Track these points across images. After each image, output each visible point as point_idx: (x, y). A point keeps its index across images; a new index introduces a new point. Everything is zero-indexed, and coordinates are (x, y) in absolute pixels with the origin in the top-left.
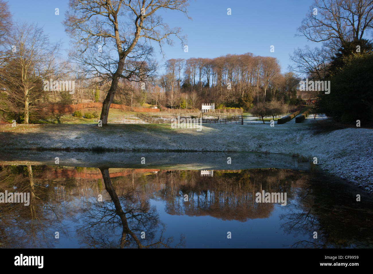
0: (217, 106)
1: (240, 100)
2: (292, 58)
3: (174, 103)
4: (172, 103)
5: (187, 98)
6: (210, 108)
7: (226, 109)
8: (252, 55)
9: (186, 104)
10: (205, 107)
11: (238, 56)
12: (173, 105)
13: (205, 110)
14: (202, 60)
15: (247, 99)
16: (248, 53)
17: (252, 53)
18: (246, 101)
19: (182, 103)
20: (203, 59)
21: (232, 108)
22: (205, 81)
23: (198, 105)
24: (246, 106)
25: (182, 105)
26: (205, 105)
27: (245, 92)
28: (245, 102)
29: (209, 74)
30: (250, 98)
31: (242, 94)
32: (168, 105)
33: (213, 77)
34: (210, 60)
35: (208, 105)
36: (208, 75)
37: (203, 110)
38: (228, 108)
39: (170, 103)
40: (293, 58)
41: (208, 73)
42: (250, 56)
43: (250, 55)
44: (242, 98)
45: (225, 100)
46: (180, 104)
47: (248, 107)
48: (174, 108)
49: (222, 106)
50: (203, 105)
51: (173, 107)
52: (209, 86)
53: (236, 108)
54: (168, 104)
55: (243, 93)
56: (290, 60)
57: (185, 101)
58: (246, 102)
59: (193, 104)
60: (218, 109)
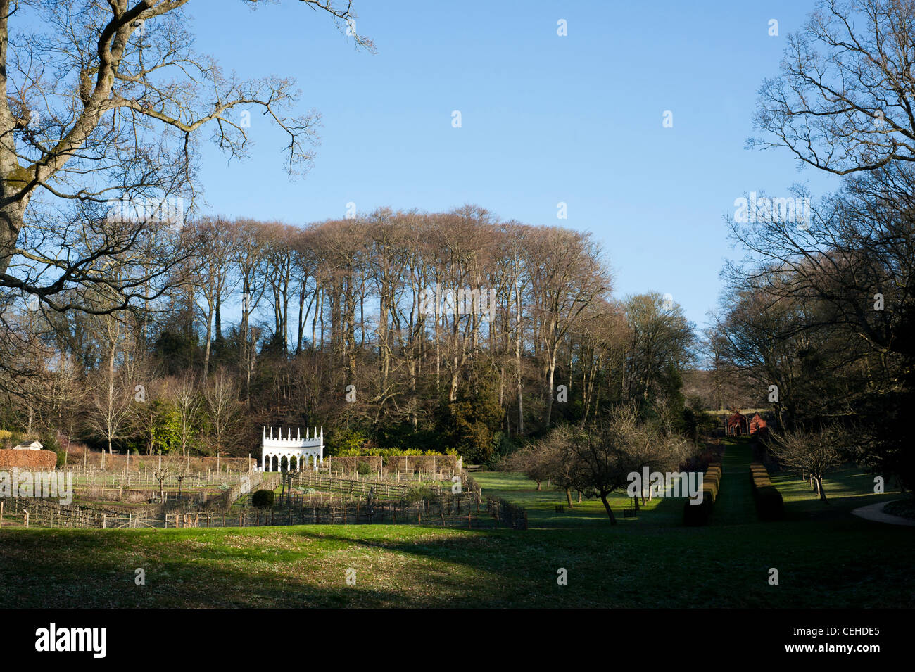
0: (333, 441)
1: (443, 416)
2: (740, 233)
3: (124, 425)
4: (113, 426)
5: (186, 401)
6: (300, 452)
7: (377, 456)
8: (485, 216)
9: (180, 428)
10: (274, 447)
11: (427, 220)
12: (117, 434)
13: (275, 458)
14: (255, 230)
15: (474, 408)
16: (469, 209)
17: (483, 207)
18: (470, 419)
19: (164, 423)
20: (258, 225)
21: (408, 452)
22: (266, 324)
23: (243, 434)
24: (472, 444)
25: (159, 433)
26: (276, 436)
27: (464, 376)
28: (465, 423)
29: (284, 293)
30: (488, 407)
31: (449, 388)
32: (93, 435)
33: (301, 304)
34: (290, 229)
35: (294, 436)
36: (281, 297)
37: (267, 458)
38: (386, 451)
39: (103, 424)
40: (747, 235)
41: (282, 288)
42: (477, 219)
43: (475, 215)
44: (450, 406)
45: (371, 411)
46: (153, 431)
47: (483, 445)
48: (121, 448)
49: (357, 440)
50: (268, 435)
51: (114, 442)
52: (285, 345)
53: (425, 450)
54: (91, 430)
55: (455, 385)
56: (732, 241)
57: (175, 416)
58: (473, 423)
59: (213, 432)
60: (341, 456)
